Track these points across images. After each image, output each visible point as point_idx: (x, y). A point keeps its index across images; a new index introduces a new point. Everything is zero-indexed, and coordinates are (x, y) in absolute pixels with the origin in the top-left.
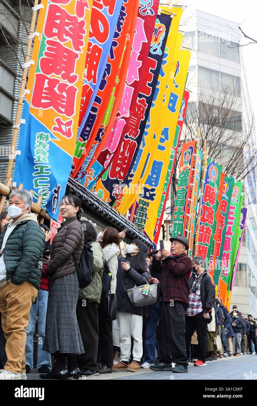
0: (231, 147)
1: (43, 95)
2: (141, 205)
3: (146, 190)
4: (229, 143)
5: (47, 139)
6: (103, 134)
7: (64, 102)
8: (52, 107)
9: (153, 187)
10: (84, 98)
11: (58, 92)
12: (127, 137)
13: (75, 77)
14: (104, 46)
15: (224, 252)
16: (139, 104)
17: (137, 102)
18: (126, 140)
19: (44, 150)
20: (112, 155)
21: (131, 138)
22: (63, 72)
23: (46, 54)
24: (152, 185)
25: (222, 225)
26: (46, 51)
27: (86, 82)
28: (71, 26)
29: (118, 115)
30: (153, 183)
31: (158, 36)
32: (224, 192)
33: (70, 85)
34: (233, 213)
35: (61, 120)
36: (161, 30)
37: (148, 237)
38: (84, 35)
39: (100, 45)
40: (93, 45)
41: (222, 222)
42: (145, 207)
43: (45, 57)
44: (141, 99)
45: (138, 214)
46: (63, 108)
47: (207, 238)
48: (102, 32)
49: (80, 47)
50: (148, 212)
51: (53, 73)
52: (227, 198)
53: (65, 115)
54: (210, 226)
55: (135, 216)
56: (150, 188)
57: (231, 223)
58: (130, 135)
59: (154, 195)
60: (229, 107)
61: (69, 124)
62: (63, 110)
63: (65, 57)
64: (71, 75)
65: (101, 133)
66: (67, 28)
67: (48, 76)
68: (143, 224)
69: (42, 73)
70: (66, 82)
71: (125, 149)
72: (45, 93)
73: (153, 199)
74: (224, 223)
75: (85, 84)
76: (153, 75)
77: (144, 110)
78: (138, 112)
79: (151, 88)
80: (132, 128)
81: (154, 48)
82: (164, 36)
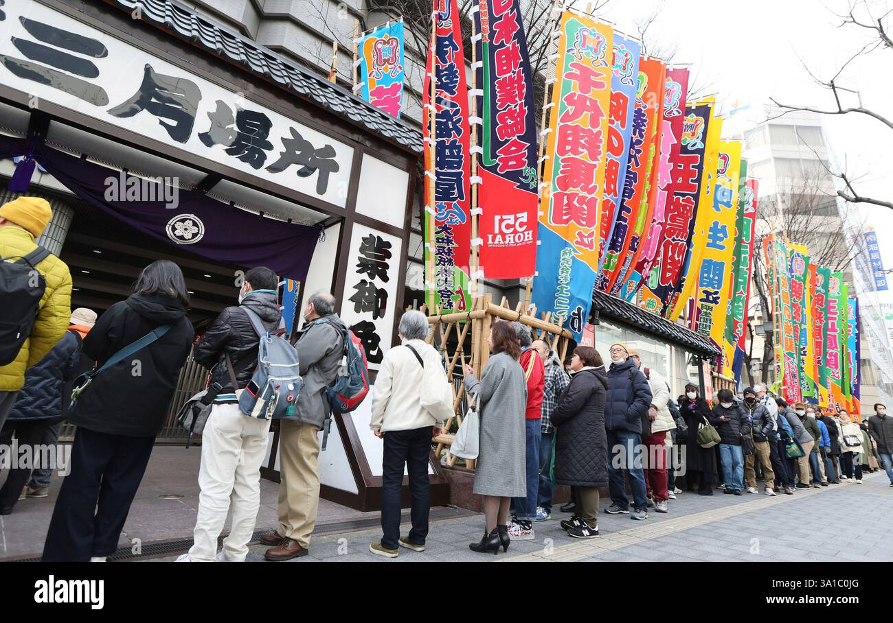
0: (822, 234)
1: (564, 212)
2: (705, 310)
3: (708, 293)
4: (821, 229)
5: (570, 254)
6: (638, 243)
7: (584, 214)
8: (573, 221)
9: (716, 290)
10: (607, 213)
11: (578, 205)
13: (595, 188)
14: (620, 160)
15: (830, 351)
16: (683, 203)
17: (681, 202)
19: (567, 266)
20: (651, 263)
21: (679, 240)
22: (582, 184)
23: (562, 172)
24: (714, 288)
25: (821, 321)
26: (562, 169)
27: (606, 197)
28: (586, 138)
29: (654, 221)
30: (716, 286)
31: (695, 130)
32: (818, 284)
33: (590, 196)
34: (834, 307)
35: (583, 233)
36: (697, 123)
37: (715, 344)
38: (601, 144)
39: (616, 159)
40: (609, 159)
41: (820, 318)
42: (708, 311)
43: (561, 175)
44: (684, 198)
45: (702, 320)
46: (584, 221)
48: (616, 146)
49: (598, 157)
50: (712, 317)
51: (571, 188)
52: (823, 291)
53: (586, 227)
55: (698, 323)
56: (712, 291)
57: (835, 319)
58: (677, 237)
59: (718, 298)
60: (814, 193)
61: (591, 235)
62: (584, 223)
63: (583, 169)
64: (590, 186)
65: (636, 243)
66: (582, 141)
67: (566, 192)
68: (708, 330)
69: (559, 191)
70: (585, 194)
71: (673, 253)
72: (565, 210)
73: (717, 303)
74: (823, 319)
75: (606, 198)
76: (697, 170)
77: (691, 208)
78: (683, 212)
79: (697, 184)
80: (678, 230)
81: (692, 143)
82: (703, 128)
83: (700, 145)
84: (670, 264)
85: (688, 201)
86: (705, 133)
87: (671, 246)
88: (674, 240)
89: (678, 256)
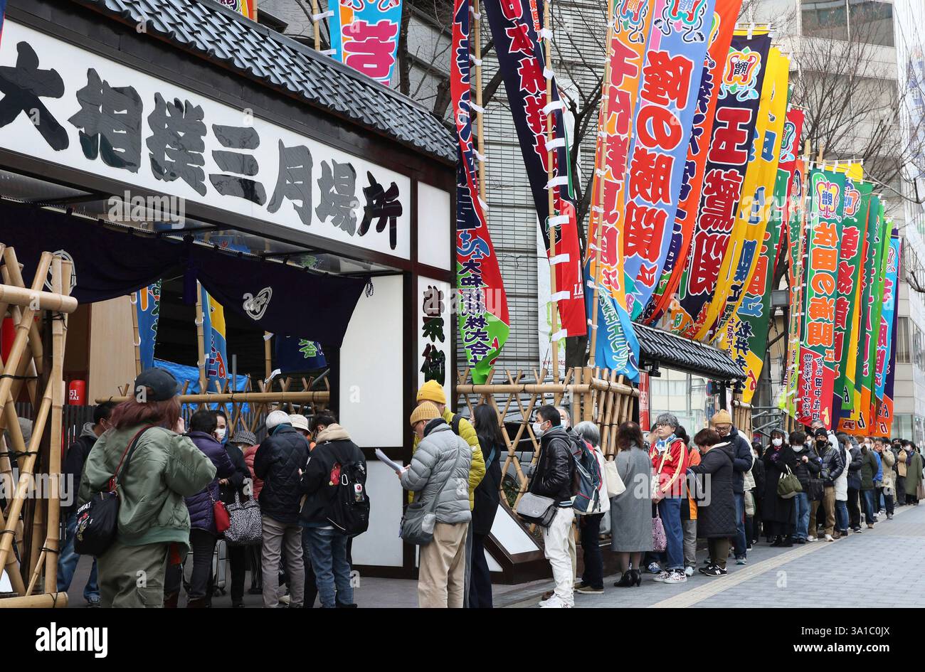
2: (728, 312)
16: (725, 179)
17: (722, 178)
18: (709, 235)
21: (718, 231)
24: (742, 280)
27: (651, 206)
31: (747, 73)
36: (751, 62)
39: (667, 153)
44: (728, 172)
47: (839, 318)
48: (668, 135)
54: (846, 296)
58: (714, 227)
71: (709, 250)
76: (747, 131)
77: (736, 186)
78: (725, 191)
79: (747, 151)
80: (717, 217)
81: (742, 92)
82: (759, 69)
83: (753, 95)
84: (703, 265)
85: (733, 176)
86: (761, 77)
87: (705, 240)
88: (710, 231)
89: (716, 254)
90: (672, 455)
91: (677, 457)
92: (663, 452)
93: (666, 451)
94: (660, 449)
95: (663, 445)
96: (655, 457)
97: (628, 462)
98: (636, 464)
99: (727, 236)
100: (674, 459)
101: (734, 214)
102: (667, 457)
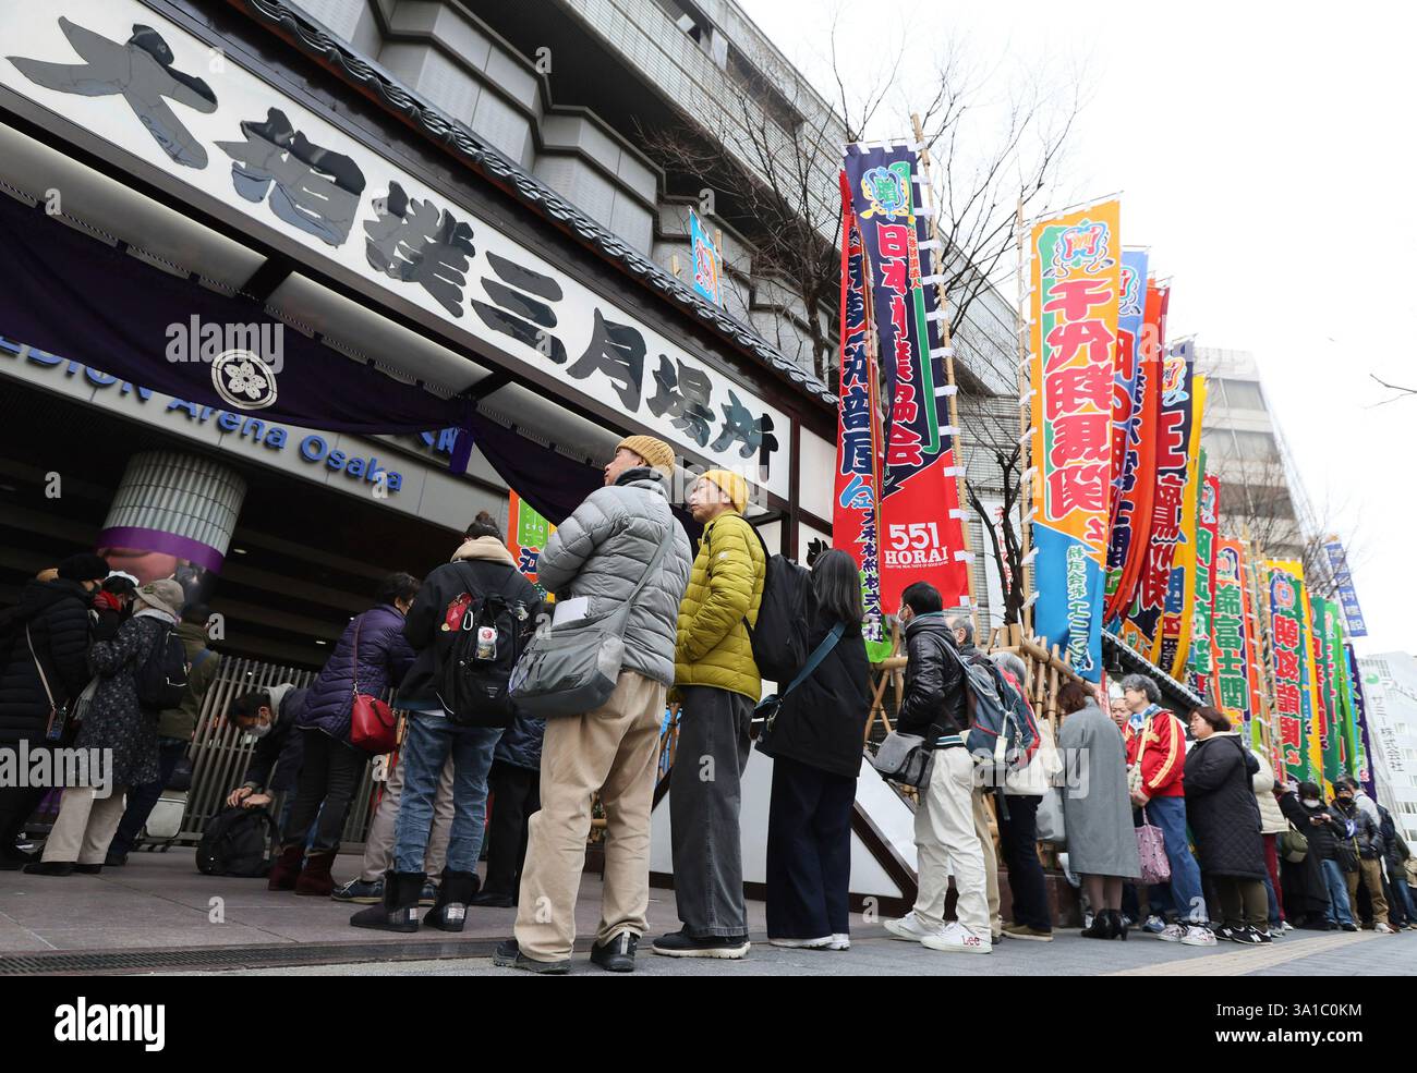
1: (1064, 497)
5: (1080, 554)
7: (1098, 492)
8: (1077, 506)
11: (1082, 482)
12: (1155, 541)
16: (1164, 485)
18: (1155, 545)
19: (1078, 572)
21: (1163, 541)
22: (1088, 449)
23: (1056, 441)
26: (1056, 437)
28: (1086, 382)
33: (1103, 463)
43: (1056, 446)
44: (1166, 477)
51: (1070, 460)
58: (1160, 536)
62: (1099, 505)
63: (1086, 427)
64: (1103, 449)
66: (1079, 389)
67: (1064, 468)
69: (1056, 469)
70: (1096, 461)
72: (1065, 493)
76: (1181, 433)
77: (1178, 491)
78: (1165, 497)
79: (1184, 453)
80: (1161, 525)
81: (1171, 396)
83: (1181, 397)
85: (1171, 480)
89: (1164, 565)
90: (1158, 733)
91: (1165, 736)
92: (1141, 730)
93: (1147, 729)
94: (1136, 725)
95: (1140, 720)
96: (1132, 738)
97: (1083, 727)
98: (1096, 729)
99: (1174, 545)
100: (1162, 740)
101: (1179, 521)
102: (1149, 736)
